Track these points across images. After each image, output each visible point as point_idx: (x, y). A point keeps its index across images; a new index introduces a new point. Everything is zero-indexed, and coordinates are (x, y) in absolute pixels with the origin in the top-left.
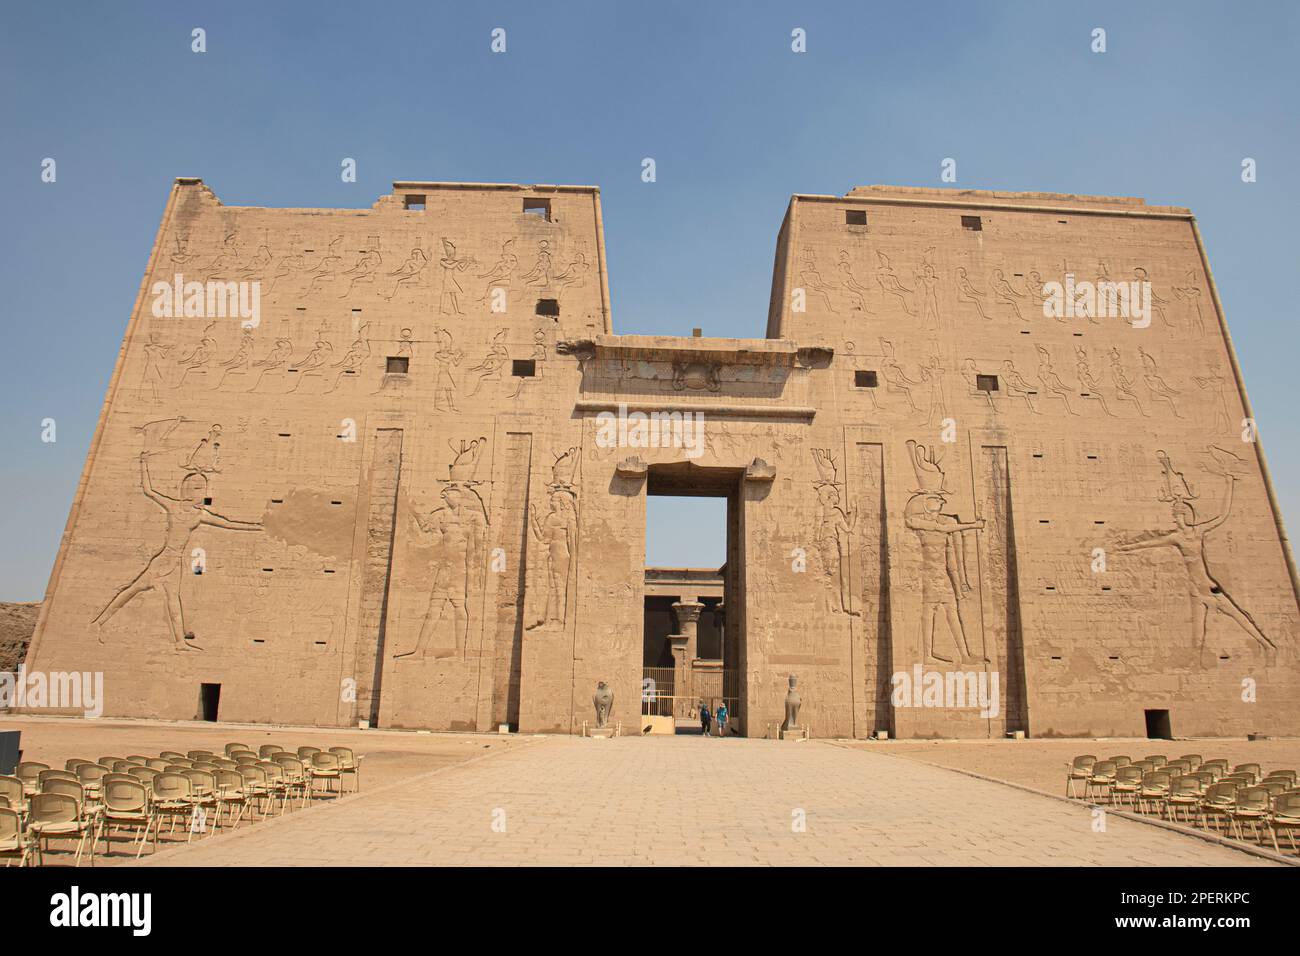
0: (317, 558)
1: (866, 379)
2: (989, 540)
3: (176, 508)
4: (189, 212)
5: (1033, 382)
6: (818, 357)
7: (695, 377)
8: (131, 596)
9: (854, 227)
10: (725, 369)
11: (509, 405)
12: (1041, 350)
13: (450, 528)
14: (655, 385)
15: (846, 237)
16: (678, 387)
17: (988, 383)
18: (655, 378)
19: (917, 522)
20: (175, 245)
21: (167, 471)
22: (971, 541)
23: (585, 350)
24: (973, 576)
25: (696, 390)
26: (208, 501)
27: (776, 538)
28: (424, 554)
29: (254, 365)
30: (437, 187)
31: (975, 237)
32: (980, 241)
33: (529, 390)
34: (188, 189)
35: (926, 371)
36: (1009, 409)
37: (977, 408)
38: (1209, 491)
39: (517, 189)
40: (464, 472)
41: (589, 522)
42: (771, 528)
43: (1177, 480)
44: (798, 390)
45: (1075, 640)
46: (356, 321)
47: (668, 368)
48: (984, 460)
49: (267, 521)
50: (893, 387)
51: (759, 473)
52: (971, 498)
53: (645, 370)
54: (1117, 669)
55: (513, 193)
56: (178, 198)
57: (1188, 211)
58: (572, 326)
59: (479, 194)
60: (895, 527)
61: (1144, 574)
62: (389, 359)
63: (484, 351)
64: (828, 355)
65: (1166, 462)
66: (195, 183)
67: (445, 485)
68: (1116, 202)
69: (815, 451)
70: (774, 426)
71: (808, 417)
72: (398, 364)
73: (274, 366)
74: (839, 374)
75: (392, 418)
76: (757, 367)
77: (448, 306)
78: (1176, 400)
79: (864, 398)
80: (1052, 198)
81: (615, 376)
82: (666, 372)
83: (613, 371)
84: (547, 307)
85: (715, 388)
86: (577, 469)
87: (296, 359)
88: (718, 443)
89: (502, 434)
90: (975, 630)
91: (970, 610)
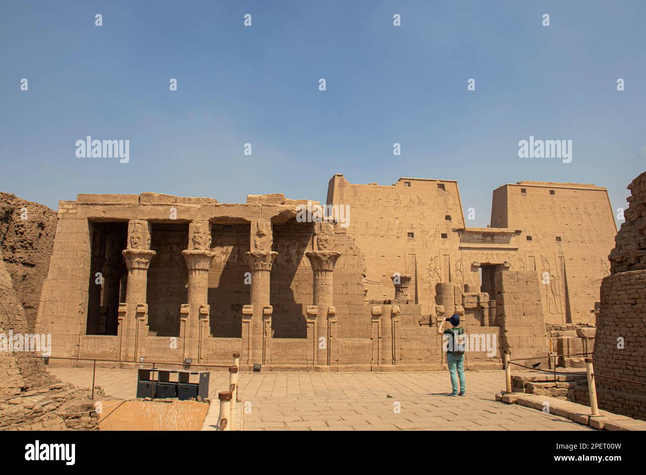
1: (529, 238)
2: (561, 282)
5: (569, 238)
6: (518, 232)
7: (489, 238)
9: (523, 194)
10: (495, 236)
11: (442, 247)
12: (571, 229)
13: (432, 282)
14: (478, 241)
15: (522, 197)
16: (483, 241)
17: (559, 239)
18: (478, 239)
20: (339, 196)
22: (557, 282)
23: (461, 231)
24: (558, 292)
25: (488, 242)
26: (365, 276)
28: (425, 289)
29: (371, 235)
30: (413, 180)
31: (553, 196)
32: (555, 197)
33: (447, 242)
34: (340, 177)
35: (543, 236)
36: (564, 246)
37: (556, 247)
39: (435, 181)
40: (433, 266)
41: (466, 279)
43: (604, 265)
44: (513, 242)
45: (582, 308)
46: (397, 222)
47: (482, 235)
48: (559, 260)
49: (382, 282)
50: (536, 240)
51: (507, 265)
52: (556, 271)
53: (476, 237)
55: (434, 182)
57: (605, 188)
58: (456, 223)
59: (425, 182)
62: (408, 233)
63: (433, 231)
64: (521, 231)
65: (602, 260)
66: (342, 176)
67: (428, 270)
68: (588, 185)
69: (519, 259)
70: (508, 252)
71: (516, 249)
72: (411, 235)
73: (376, 235)
74: (523, 236)
75: (412, 251)
76: (503, 236)
77: (422, 217)
78: (604, 243)
79: (529, 244)
80: (572, 184)
81: (468, 238)
82: (481, 237)
83: (467, 237)
84: (448, 218)
85: (493, 241)
86: (461, 265)
87: (382, 233)
88: (495, 257)
89: (441, 255)
90: (558, 305)
91: (557, 300)
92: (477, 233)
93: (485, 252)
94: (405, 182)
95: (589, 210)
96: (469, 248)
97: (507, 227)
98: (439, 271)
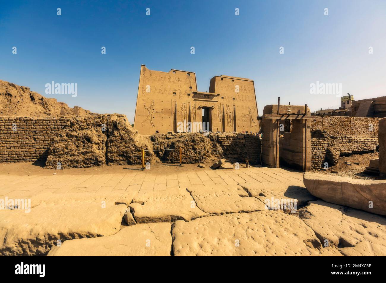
0: (168, 116)
1: (222, 98)
3: (150, 110)
4: (144, 70)
5: (238, 99)
6: (218, 95)
7: (207, 97)
8: (146, 121)
10: (209, 96)
11: (187, 99)
12: (239, 95)
13: (182, 113)
14: (202, 98)
15: (221, 81)
16: (205, 98)
17: (234, 99)
19: (227, 113)
20: (143, 74)
21: (148, 106)
23: (195, 93)
26: (154, 109)
27: (215, 114)
28: (180, 116)
29: (157, 92)
30: (177, 70)
31: (233, 82)
33: (189, 97)
34: (143, 66)
35: (228, 97)
36: (235, 101)
37: (232, 101)
38: (252, 110)
40: (183, 106)
41: (196, 112)
42: (214, 113)
44: (215, 99)
45: (241, 125)
46: (169, 88)
48: (233, 106)
50: (225, 99)
51: (213, 108)
52: (232, 111)
53: (201, 96)
54: (244, 127)
55: (186, 72)
56: (142, 68)
58: (194, 90)
59: (182, 72)
60: (225, 113)
61: (247, 119)
63: (184, 92)
64: (219, 95)
65: (249, 108)
66: (144, 66)
67: (181, 108)
69: (218, 105)
70: (214, 103)
71: (217, 102)
72: (175, 93)
73: (159, 92)
74: (220, 97)
75: (175, 100)
76: (212, 96)
77: (180, 87)
79: (222, 100)
81: (198, 96)
82: (204, 96)
84: (191, 87)
85: (208, 98)
86: (195, 106)
87: (162, 92)
88: (209, 104)
89: (187, 103)
90: (232, 124)
91: (232, 122)
92: (202, 94)
93: (205, 102)
94: (173, 72)
95: (246, 88)
96: (198, 100)
97: (214, 93)
98: (186, 108)
